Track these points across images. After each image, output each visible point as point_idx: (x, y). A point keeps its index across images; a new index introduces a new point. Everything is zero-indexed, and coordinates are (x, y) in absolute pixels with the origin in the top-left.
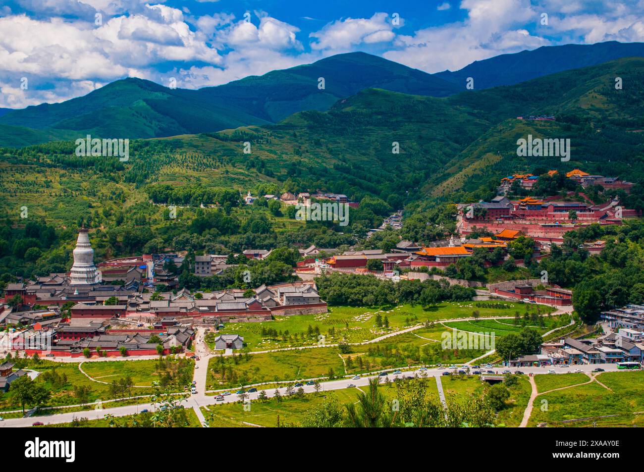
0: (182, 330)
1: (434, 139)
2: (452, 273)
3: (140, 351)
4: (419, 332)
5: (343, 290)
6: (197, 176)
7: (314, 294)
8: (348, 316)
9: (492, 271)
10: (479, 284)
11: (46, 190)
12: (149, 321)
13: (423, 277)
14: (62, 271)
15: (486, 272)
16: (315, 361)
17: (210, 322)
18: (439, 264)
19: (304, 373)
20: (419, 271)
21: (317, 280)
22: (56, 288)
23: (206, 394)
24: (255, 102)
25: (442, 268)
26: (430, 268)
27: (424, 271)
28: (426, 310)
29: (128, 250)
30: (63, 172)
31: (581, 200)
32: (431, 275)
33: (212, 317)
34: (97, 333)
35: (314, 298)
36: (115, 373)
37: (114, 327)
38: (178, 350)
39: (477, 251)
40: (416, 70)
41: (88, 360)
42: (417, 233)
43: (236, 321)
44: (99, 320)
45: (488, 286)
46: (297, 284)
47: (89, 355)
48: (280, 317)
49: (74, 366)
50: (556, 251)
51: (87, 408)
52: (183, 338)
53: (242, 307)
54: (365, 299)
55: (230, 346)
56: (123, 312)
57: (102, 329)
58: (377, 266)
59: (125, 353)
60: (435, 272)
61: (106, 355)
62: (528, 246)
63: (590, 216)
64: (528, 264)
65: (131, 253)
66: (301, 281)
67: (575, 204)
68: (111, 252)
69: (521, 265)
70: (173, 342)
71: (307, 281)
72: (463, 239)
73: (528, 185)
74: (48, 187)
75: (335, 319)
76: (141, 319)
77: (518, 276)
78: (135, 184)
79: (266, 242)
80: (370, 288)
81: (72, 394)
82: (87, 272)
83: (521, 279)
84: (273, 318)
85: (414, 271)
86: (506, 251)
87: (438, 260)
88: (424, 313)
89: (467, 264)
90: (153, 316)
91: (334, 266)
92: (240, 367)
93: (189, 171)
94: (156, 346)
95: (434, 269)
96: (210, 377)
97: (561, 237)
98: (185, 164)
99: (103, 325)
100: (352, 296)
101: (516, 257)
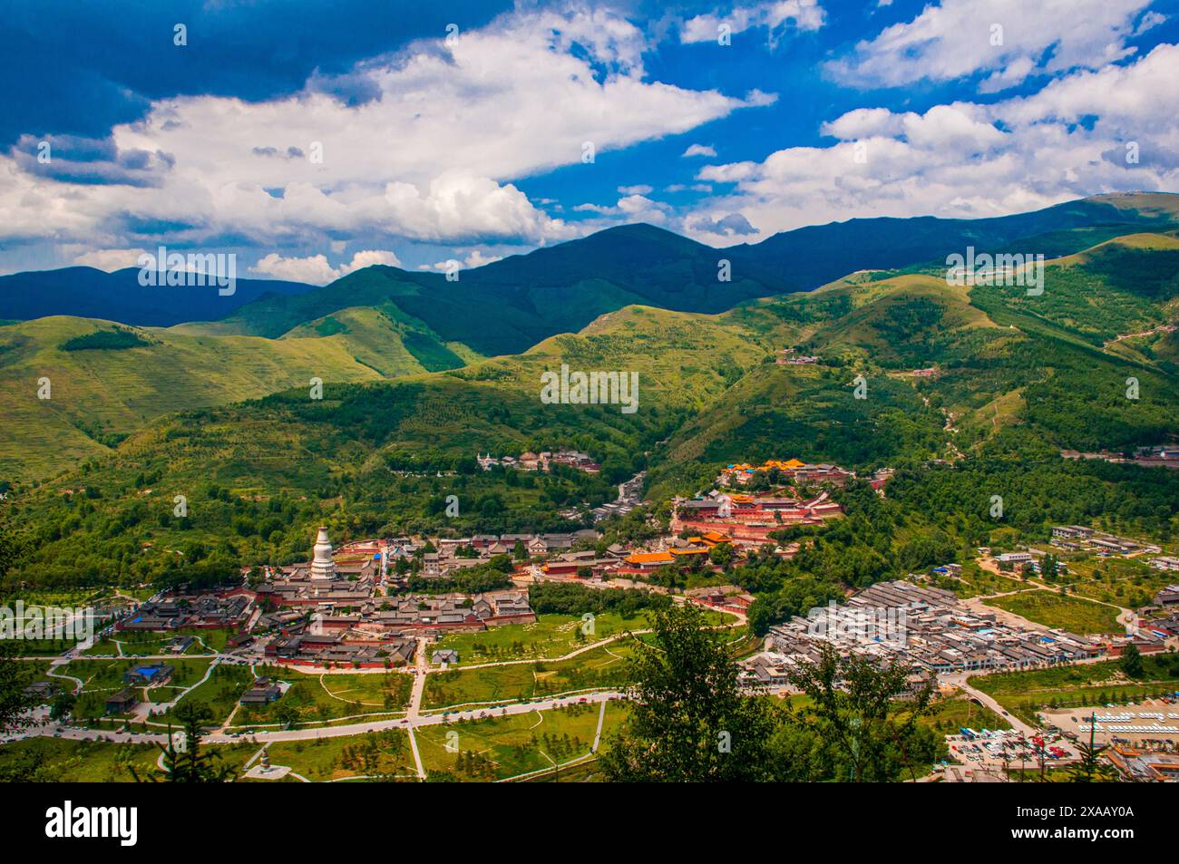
0: (406, 643)
1: (697, 371)
2: (654, 580)
3: (370, 664)
4: (609, 646)
5: (552, 600)
6: (436, 433)
7: (524, 605)
8: (552, 625)
9: (691, 578)
10: (677, 590)
11: (286, 452)
12: (379, 631)
13: (626, 585)
14: (303, 560)
15: (686, 579)
16: (512, 680)
17: (431, 633)
18: (643, 571)
19: (501, 695)
20: (625, 577)
21: (530, 587)
22: (299, 584)
23: (420, 714)
24: (517, 289)
25: (646, 575)
26: (634, 575)
27: (629, 577)
28: (624, 619)
29: (364, 532)
30: (303, 427)
31: (790, 497)
32: (635, 582)
33: (433, 629)
34: (335, 644)
35: (524, 609)
36: (349, 688)
37: (349, 638)
38: (402, 664)
39: (678, 558)
40: (707, 247)
41: (327, 672)
42: (632, 531)
43: (453, 632)
44: (336, 630)
45: (685, 592)
46: (512, 591)
47: (328, 667)
48: (494, 627)
49: (315, 679)
50: (752, 557)
51: (327, 725)
52: (406, 651)
53: (459, 619)
54: (571, 608)
55: (445, 660)
56: (356, 623)
57: (339, 640)
58: (586, 573)
59: (358, 666)
60: (639, 579)
61: (342, 667)
62: (727, 552)
63: (796, 513)
64: (726, 569)
65: (367, 536)
66: (517, 587)
67: (785, 500)
68: (349, 535)
69: (719, 571)
70: (398, 657)
71: (521, 588)
72: (675, 538)
73: (743, 479)
74: (289, 448)
75: (541, 629)
76: (372, 629)
77: (714, 582)
78: (374, 441)
79: (495, 527)
80: (576, 598)
81: (315, 709)
82: (327, 568)
83: (716, 585)
84: (486, 628)
85: (620, 577)
86: (706, 556)
87: (642, 567)
88: (622, 622)
89: (667, 572)
90: (382, 627)
91: (546, 573)
92: (450, 685)
93: (428, 426)
94: (383, 660)
95: (638, 576)
96: (425, 697)
97: (764, 538)
98: (426, 418)
99: (339, 634)
100: (559, 605)
101: (715, 562)
